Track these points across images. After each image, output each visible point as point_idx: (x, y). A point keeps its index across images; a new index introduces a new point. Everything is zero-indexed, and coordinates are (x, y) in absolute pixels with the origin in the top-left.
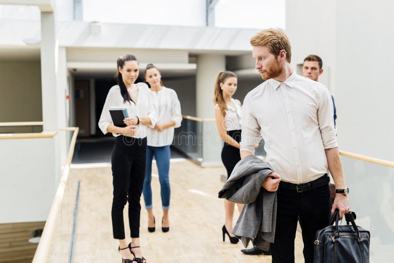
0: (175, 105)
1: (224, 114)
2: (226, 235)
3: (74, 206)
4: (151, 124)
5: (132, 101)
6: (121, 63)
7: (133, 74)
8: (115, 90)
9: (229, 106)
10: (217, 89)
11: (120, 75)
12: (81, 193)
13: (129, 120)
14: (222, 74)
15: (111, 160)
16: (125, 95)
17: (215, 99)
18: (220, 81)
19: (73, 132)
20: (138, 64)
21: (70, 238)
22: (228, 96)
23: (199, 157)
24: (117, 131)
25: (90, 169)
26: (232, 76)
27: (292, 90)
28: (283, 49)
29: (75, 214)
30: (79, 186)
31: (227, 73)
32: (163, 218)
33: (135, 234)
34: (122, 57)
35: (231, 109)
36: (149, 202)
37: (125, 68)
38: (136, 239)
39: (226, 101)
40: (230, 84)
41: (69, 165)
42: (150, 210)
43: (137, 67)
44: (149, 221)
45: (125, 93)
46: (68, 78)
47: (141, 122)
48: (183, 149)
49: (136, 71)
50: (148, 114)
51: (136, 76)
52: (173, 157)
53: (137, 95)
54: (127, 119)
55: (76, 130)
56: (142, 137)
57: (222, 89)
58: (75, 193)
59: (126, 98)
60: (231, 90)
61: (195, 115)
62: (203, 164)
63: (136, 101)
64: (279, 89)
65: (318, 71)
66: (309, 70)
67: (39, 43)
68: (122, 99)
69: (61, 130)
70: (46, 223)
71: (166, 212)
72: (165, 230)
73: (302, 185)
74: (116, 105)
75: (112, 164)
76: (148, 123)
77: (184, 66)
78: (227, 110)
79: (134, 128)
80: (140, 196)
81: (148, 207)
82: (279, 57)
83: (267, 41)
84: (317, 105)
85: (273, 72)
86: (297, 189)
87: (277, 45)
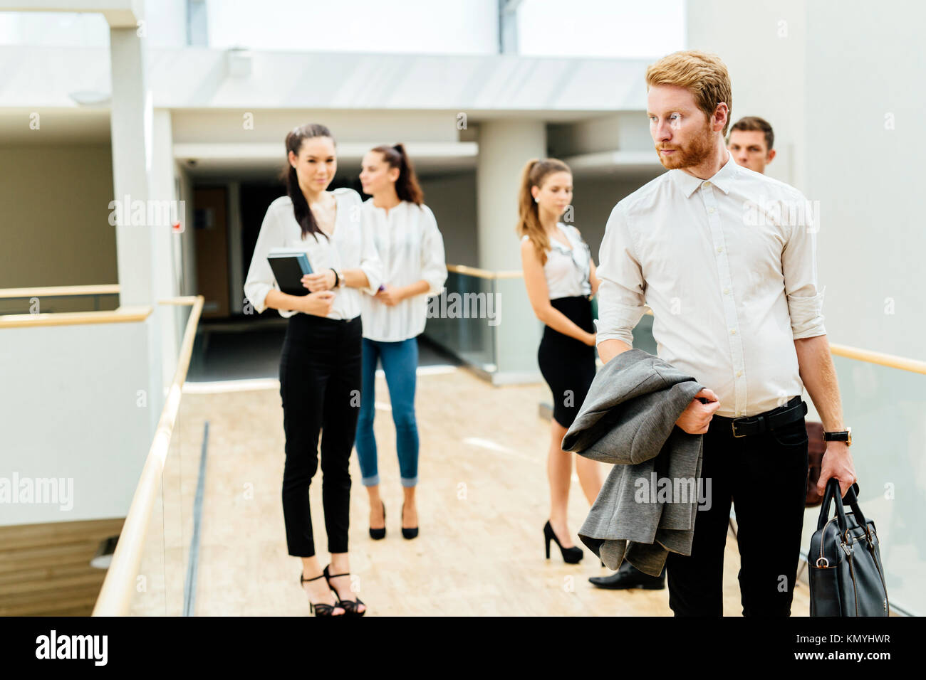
0: (429, 242)
1: (543, 259)
2: (553, 543)
3: (195, 482)
4: (367, 284)
5: (320, 232)
6: (294, 144)
7: (322, 167)
8: (281, 208)
9: (553, 240)
10: (525, 202)
11: (293, 172)
12: (212, 450)
13: (315, 279)
14: (536, 167)
15: (278, 373)
16: (305, 221)
17: (521, 225)
18: (532, 182)
19: (189, 308)
20: (335, 145)
21: (186, 555)
22: (551, 217)
23: (488, 362)
24: (289, 306)
25: (231, 395)
26: (559, 169)
27: (728, 198)
28: (724, 101)
29: (199, 500)
30: (206, 433)
31: (547, 164)
32: (404, 506)
33: (338, 543)
34: (296, 130)
35: (559, 249)
36: (370, 469)
37: (304, 153)
38: (341, 556)
39: (546, 228)
40: (556, 190)
41: (181, 386)
42: (372, 488)
43: (331, 152)
44: (372, 514)
45: (303, 214)
46: (177, 182)
47: (344, 281)
48: (449, 344)
49: (329, 160)
50: (362, 262)
51: (329, 173)
52: (424, 361)
53: (335, 219)
54: (310, 276)
55: (198, 303)
56: (350, 316)
57: (537, 200)
58: (198, 452)
59: (307, 225)
60: (559, 203)
61: (475, 263)
62: (498, 379)
63: (332, 233)
64: (696, 196)
65: (763, 154)
66: (742, 153)
67: (107, 101)
68: (297, 228)
69: (161, 304)
70: (127, 521)
71: (409, 492)
72: (410, 534)
73: (744, 419)
74: (285, 245)
75: (281, 381)
76: (361, 284)
77: (449, 149)
78: (550, 249)
79: (327, 297)
80: (349, 454)
81: (369, 480)
82: (713, 118)
83: (693, 78)
84: (783, 237)
85: (696, 154)
86: (734, 428)
87: (715, 90)
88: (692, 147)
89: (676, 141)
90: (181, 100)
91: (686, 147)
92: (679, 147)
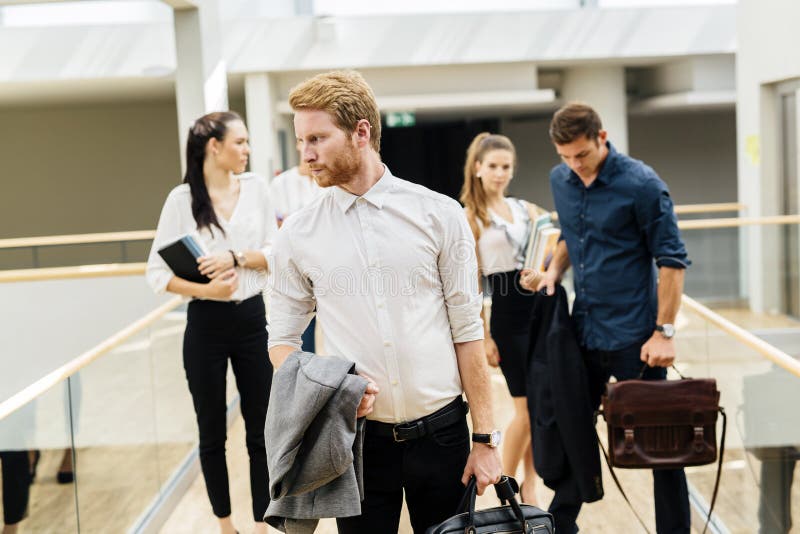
9: (494, 215)
14: (482, 142)
18: (477, 157)
22: (491, 192)
26: (497, 147)
27: (381, 213)
28: (364, 118)
40: (493, 166)
57: (478, 175)
60: (496, 179)
64: (352, 212)
67: (172, 75)
73: (405, 425)
77: (528, 95)
82: (355, 136)
83: (328, 99)
84: (435, 246)
85: (342, 171)
86: (395, 434)
87: (352, 109)
88: (337, 164)
89: (321, 161)
90: (277, 64)
91: (330, 166)
92: (324, 167)
